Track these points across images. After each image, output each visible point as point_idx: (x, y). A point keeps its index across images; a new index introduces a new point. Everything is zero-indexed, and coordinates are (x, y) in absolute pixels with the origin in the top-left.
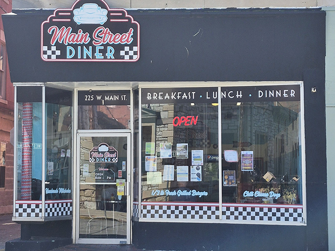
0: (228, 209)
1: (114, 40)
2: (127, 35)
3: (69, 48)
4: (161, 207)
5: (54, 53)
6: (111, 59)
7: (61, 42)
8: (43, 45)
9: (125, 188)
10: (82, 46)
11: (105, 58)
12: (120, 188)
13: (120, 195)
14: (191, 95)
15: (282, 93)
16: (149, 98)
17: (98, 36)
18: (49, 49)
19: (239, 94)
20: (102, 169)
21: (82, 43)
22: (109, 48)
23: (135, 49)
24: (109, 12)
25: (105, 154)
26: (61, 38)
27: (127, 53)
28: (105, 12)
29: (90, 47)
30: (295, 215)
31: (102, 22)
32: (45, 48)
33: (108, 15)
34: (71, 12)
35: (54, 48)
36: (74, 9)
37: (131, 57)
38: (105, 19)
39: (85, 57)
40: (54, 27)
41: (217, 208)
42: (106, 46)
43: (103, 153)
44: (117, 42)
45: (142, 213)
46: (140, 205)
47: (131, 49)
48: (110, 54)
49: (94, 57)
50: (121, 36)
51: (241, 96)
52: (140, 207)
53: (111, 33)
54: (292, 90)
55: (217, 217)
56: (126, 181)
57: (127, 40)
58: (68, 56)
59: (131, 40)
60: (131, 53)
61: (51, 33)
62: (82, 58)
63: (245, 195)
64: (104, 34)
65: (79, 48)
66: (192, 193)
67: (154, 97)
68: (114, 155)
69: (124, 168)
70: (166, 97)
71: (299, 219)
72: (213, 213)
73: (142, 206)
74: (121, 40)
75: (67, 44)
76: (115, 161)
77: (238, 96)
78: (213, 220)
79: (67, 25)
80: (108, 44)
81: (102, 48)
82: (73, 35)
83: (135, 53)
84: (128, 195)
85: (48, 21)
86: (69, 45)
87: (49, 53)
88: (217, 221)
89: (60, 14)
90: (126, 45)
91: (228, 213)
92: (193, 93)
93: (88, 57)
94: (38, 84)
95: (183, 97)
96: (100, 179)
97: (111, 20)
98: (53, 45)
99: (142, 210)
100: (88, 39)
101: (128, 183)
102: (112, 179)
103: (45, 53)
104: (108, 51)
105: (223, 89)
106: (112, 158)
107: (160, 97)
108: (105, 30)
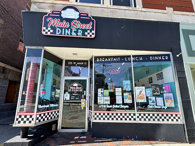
0: (140, 115)
1: (82, 27)
2: (89, 25)
3: (57, 29)
4: (104, 114)
5: (49, 31)
6: (80, 36)
7: (54, 26)
8: (44, 27)
9: (85, 103)
10: (65, 28)
11: (77, 35)
12: (83, 103)
13: (82, 107)
14: (118, 59)
15: (162, 58)
16: (98, 61)
17: (74, 24)
18: (47, 29)
19: (141, 58)
20: (75, 95)
21: (65, 27)
22: (79, 30)
23: (93, 32)
24: (80, 14)
25: (76, 87)
26: (54, 24)
27: (89, 34)
28: (78, 13)
29: (69, 30)
30: (177, 118)
31: (76, 18)
32: (45, 28)
33: (80, 15)
34: (60, 12)
35: (49, 29)
36: (62, 10)
37: (91, 36)
38: (78, 17)
39: (66, 34)
40: (50, 18)
41: (134, 115)
42: (78, 29)
43: (75, 87)
44: (84, 28)
45: (94, 117)
46: (93, 113)
47: (91, 32)
48: (80, 34)
49: (71, 34)
50: (86, 25)
51: (142, 59)
52: (93, 114)
53: (80, 23)
54: (166, 57)
55: (135, 119)
56: (86, 100)
57: (89, 27)
58: (57, 33)
59: (91, 27)
60: (91, 34)
61: (48, 21)
62: (65, 34)
63: (149, 107)
64: (77, 24)
65: (63, 29)
66: (120, 106)
67: (100, 60)
68: (80, 88)
69: (85, 94)
70: (106, 60)
71: (179, 120)
72: (132, 117)
73: (94, 113)
74: (86, 27)
75: (57, 27)
76: (81, 90)
77: (140, 59)
78: (133, 121)
79: (57, 18)
80: (79, 29)
81: (76, 30)
82: (60, 23)
83: (93, 34)
84: (86, 107)
85: (47, 15)
86: (58, 27)
87: (47, 31)
88: (135, 122)
89: (54, 12)
90: (88, 30)
91: (140, 117)
92: (119, 58)
93: (68, 34)
94: (40, 48)
95: (114, 60)
96: (73, 99)
97: (81, 17)
98: (49, 27)
99: (94, 116)
100: (68, 25)
101: (86, 101)
102: (79, 99)
103: (44, 30)
104: (79, 32)
105: (133, 56)
106: (79, 89)
107: (103, 60)
108: (78, 22)
